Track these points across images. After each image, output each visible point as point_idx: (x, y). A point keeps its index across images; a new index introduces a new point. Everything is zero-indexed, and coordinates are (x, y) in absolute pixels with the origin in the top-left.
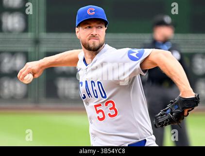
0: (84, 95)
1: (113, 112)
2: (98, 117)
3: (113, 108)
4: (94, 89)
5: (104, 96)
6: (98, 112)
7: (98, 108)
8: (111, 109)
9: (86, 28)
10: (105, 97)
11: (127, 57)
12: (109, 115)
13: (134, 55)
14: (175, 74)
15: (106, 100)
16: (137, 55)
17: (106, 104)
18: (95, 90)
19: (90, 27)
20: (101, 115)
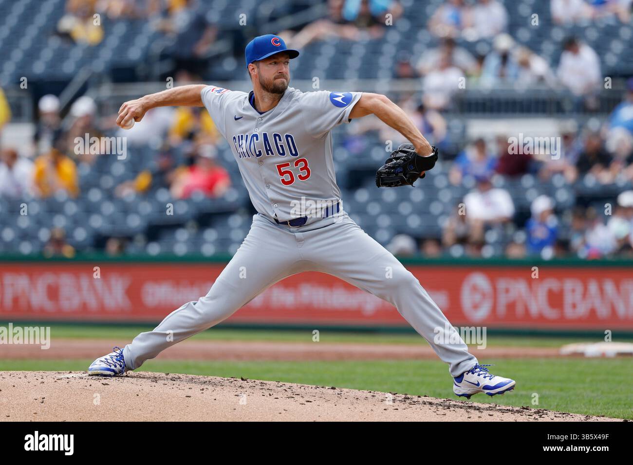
0: (260, 152)
1: (304, 173)
2: (283, 180)
3: (306, 168)
4: (279, 145)
5: (294, 152)
6: (282, 174)
7: (283, 169)
8: (302, 169)
9: (270, 64)
10: (296, 154)
11: (329, 102)
12: (300, 177)
13: (339, 99)
14: (403, 126)
15: (298, 158)
16: (342, 99)
17: (296, 164)
18: (282, 146)
19: (275, 63)
20: (287, 178)
